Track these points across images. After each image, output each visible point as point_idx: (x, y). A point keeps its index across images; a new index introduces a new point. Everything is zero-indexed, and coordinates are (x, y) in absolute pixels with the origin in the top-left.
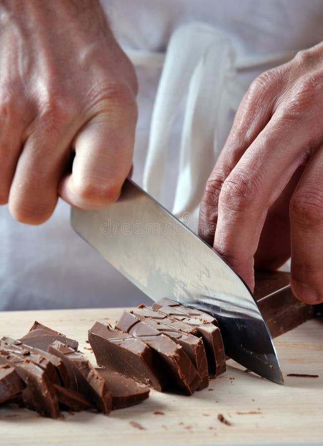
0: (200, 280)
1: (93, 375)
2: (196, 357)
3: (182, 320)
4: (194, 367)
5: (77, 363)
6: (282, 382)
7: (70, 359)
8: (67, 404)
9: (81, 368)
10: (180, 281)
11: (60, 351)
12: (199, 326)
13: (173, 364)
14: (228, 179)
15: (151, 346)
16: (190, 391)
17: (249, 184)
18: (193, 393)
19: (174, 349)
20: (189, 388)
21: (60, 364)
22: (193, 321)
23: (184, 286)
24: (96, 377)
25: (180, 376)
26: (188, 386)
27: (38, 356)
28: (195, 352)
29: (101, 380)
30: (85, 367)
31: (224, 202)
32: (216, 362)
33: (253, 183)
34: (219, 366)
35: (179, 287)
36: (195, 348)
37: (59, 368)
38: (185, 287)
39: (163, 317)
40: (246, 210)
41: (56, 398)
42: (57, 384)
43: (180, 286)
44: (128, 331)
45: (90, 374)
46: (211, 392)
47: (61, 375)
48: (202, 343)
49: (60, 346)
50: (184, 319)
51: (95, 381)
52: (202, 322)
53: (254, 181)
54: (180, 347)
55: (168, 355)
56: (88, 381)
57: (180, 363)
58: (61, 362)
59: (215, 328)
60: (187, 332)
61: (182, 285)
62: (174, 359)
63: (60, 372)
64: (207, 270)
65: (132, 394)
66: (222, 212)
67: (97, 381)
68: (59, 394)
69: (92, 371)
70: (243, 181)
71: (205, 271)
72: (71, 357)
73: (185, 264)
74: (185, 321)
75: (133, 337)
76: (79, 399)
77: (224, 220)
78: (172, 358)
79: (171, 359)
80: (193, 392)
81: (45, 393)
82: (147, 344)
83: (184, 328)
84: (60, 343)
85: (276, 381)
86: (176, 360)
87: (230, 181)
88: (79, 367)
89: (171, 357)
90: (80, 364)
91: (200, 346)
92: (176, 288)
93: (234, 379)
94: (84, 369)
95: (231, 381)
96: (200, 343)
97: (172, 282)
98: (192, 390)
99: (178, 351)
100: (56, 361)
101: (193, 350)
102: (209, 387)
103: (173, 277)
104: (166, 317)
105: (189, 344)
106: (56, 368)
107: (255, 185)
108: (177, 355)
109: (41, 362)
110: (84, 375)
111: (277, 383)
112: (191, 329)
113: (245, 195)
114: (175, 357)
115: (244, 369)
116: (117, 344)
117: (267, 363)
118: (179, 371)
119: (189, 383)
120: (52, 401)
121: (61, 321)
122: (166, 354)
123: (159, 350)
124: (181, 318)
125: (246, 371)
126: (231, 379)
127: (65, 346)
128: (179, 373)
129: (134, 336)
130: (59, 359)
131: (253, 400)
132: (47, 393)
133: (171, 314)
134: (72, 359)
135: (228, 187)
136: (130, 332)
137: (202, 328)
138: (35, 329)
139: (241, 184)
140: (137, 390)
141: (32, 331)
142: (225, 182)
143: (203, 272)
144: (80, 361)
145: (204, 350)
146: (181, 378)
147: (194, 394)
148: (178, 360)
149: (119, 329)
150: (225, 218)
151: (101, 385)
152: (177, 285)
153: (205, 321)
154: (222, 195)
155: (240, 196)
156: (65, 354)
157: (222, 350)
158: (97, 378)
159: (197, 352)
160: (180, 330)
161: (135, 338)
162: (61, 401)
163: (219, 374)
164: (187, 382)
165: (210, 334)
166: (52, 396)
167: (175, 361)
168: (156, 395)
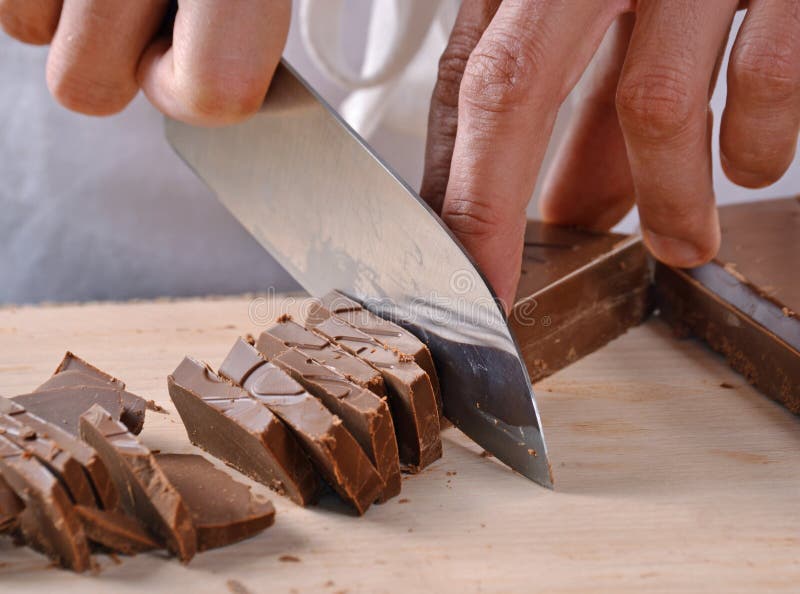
0: (405, 269)
1: (159, 484)
2: (373, 438)
3: (359, 352)
4: (367, 458)
5: (129, 458)
6: (548, 483)
7: (117, 449)
8: (107, 541)
9: (136, 468)
10: (369, 269)
11: (99, 430)
12: (388, 366)
13: (324, 456)
14: (477, 50)
15: (283, 417)
16: (360, 508)
17: (520, 59)
18: (365, 511)
19: (327, 427)
20: (356, 501)
21: (92, 461)
22: (379, 356)
23: (375, 277)
24: (163, 489)
25: (338, 478)
26: (354, 497)
27: (51, 443)
28: (371, 428)
29: (173, 494)
30: (143, 466)
31: (470, 97)
32: (421, 441)
33: (526, 55)
34: (428, 449)
35: (364, 278)
36: (371, 421)
37: (90, 470)
38: (377, 281)
39: (322, 343)
40: (516, 108)
41: (81, 533)
42: (86, 503)
43: (367, 277)
44: (242, 383)
45: (153, 481)
46: (403, 505)
47: (96, 483)
48: (387, 408)
49: (101, 418)
50: (364, 349)
51: (163, 496)
52: (397, 359)
53: (530, 53)
54: (337, 421)
55: (313, 439)
56: (149, 494)
57: (336, 453)
58: (96, 457)
59: (420, 372)
60: (361, 384)
61: (372, 276)
62: (326, 447)
63: (94, 477)
64: (418, 251)
65: (237, 521)
66: (467, 115)
67: (166, 497)
68: (89, 524)
69: (156, 476)
70: (508, 53)
71: (414, 253)
72: (119, 444)
73: (377, 235)
74: (363, 355)
75: (251, 396)
76: (128, 533)
77: (471, 130)
78: (322, 446)
79: (319, 446)
80: (366, 508)
81: (59, 523)
82: (275, 414)
83: (358, 373)
84: (102, 410)
85: (539, 480)
86: (330, 449)
87: (482, 55)
88: (133, 466)
89: (318, 442)
90: (134, 460)
91: (381, 416)
92: (360, 279)
93: (455, 474)
94: (143, 470)
95: (448, 478)
96: (381, 410)
97: (353, 267)
98: (362, 507)
99: (334, 430)
100: (86, 455)
101: (367, 425)
102: (401, 496)
103: (355, 257)
104: (328, 345)
105: (359, 413)
106: (84, 469)
107: (531, 59)
108: (332, 438)
109: (54, 457)
110: (141, 481)
111: (541, 485)
112: (370, 375)
113: (514, 80)
114: (327, 444)
115: (480, 450)
116: (219, 409)
117: (523, 444)
118: (336, 471)
119: (357, 492)
120: (75, 539)
121: (139, 332)
122: (309, 435)
123: (298, 427)
124: (356, 347)
125: (483, 455)
126: (449, 474)
127: (110, 419)
128: (336, 473)
129: (253, 392)
130: (92, 451)
131: (483, 526)
132: (63, 524)
133: (338, 338)
134: (120, 448)
135: (479, 65)
136: (246, 384)
137: (395, 372)
138: (64, 370)
139: (505, 60)
140: (251, 511)
141: (60, 373)
142: (471, 56)
143: (412, 255)
144: (135, 453)
145: (391, 423)
146: (340, 482)
147: (368, 512)
148: (334, 447)
149: (225, 378)
150: (473, 126)
151: (172, 505)
152: (361, 275)
153: (401, 357)
154: (467, 82)
155: (504, 82)
156: (108, 436)
157: (434, 416)
158: (167, 490)
159: (374, 429)
160: (349, 379)
161: (253, 397)
162: (92, 537)
163: (426, 464)
164: (353, 490)
165: (407, 386)
166: (74, 530)
167: (328, 451)
168: (292, 514)
